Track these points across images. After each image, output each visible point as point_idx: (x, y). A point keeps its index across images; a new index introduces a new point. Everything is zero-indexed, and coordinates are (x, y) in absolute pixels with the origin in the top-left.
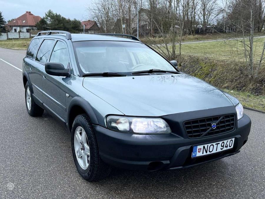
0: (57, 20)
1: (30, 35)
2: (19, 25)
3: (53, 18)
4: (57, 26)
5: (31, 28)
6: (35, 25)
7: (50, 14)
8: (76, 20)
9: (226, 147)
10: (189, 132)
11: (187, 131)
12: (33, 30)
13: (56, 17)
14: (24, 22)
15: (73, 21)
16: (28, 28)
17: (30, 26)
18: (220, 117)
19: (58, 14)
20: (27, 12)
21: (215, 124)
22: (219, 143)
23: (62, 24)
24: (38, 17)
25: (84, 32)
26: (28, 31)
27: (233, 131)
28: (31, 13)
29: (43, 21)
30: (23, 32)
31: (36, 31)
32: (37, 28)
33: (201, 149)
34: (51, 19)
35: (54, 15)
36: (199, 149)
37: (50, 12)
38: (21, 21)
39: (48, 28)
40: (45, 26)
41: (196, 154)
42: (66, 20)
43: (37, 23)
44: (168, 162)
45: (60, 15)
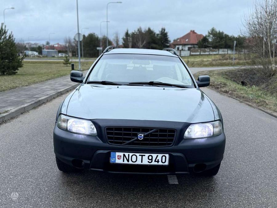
0: (219, 37)
1: (190, 53)
2: (181, 43)
3: (215, 35)
4: (218, 44)
5: (192, 46)
6: (197, 43)
7: (213, 32)
8: (240, 37)
9: (155, 161)
10: (109, 138)
11: (108, 137)
12: (194, 48)
13: (218, 35)
14: (187, 40)
15: (237, 38)
16: (190, 46)
17: (191, 44)
18: (151, 130)
19: (221, 31)
20: (191, 31)
21: (143, 135)
22: (145, 155)
23: (223, 42)
24: (201, 35)
25: (234, 50)
26: (189, 49)
27: (170, 147)
28: (195, 32)
29: (205, 39)
30: (184, 50)
31: (197, 49)
32: (198, 46)
33: (121, 156)
34: (213, 37)
35: (216, 32)
36: (118, 156)
37: (213, 30)
38: (184, 40)
39: (209, 45)
40: (207, 43)
41: (115, 160)
42: (228, 37)
43: (199, 41)
44: (88, 162)
45: (223, 32)
